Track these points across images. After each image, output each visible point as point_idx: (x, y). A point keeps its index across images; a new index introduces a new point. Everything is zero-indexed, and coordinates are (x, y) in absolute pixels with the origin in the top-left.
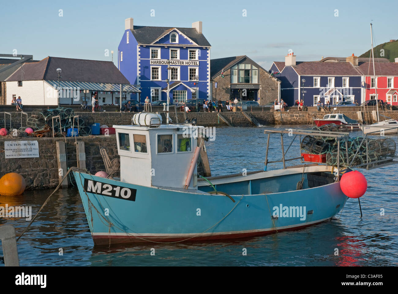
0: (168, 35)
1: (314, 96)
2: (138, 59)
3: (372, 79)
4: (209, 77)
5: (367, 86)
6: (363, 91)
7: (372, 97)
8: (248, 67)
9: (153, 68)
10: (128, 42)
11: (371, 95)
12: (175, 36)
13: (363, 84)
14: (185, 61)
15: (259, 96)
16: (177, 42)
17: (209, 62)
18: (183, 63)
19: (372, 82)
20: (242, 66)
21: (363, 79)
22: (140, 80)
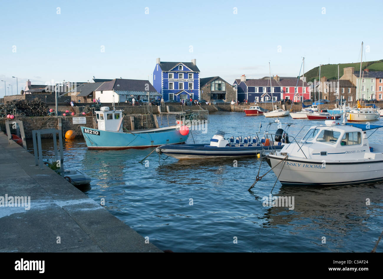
0: (178, 66)
1: (255, 97)
2: (162, 79)
3: (287, 88)
4: (199, 87)
5: (284, 92)
6: (282, 94)
7: (286, 98)
8: (220, 82)
9: (170, 83)
10: (157, 70)
11: (286, 97)
12: (181, 67)
13: (281, 91)
14: (186, 80)
15: (226, 97)
16: (182, 69)
17: (199, 80)
18: (185, 80)
19: (287, 89)
20: (217, 82)
21: (282, 88)
22: (163, 89)
